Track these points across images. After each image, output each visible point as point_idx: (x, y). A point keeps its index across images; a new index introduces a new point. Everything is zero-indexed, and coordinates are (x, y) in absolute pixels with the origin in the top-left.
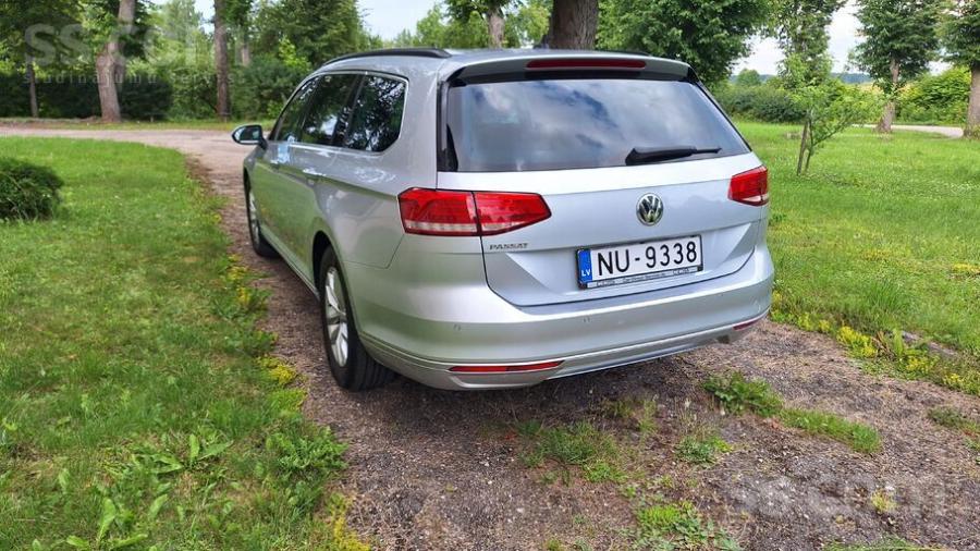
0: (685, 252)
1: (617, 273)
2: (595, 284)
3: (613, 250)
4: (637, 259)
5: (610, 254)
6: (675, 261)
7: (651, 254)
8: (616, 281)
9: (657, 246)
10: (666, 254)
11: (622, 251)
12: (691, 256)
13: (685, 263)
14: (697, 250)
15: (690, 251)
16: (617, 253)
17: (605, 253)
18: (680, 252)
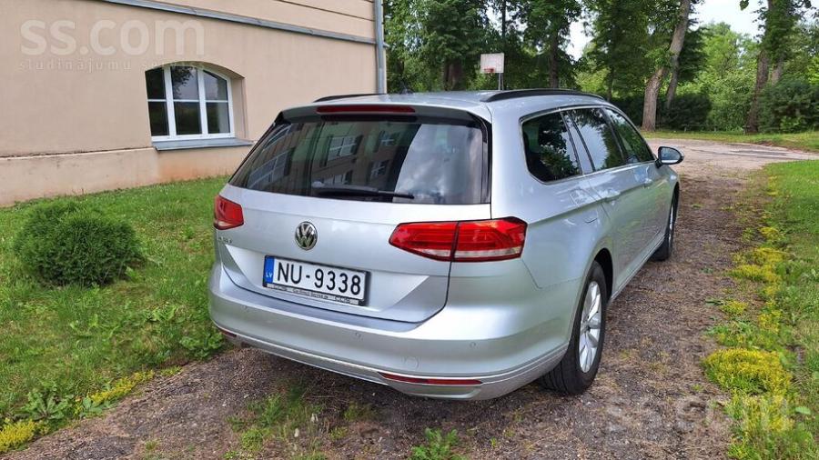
0: (350, 283)
1: (290, 283)
2: (272, 286)
3: (291, 263)
4: (308, 277)
5: (288, 265)
6: (340, 289)
7: (319, 276)
8: (288, 289)
9: (326, 270)
10: (332, 280)
11: (297, 266)
12: (355, 289)
13: (348, 294)
14: (362, 285)
15: (354, 284)
16: (293, 266)
17: (284, 264)
18: (345, 282)
